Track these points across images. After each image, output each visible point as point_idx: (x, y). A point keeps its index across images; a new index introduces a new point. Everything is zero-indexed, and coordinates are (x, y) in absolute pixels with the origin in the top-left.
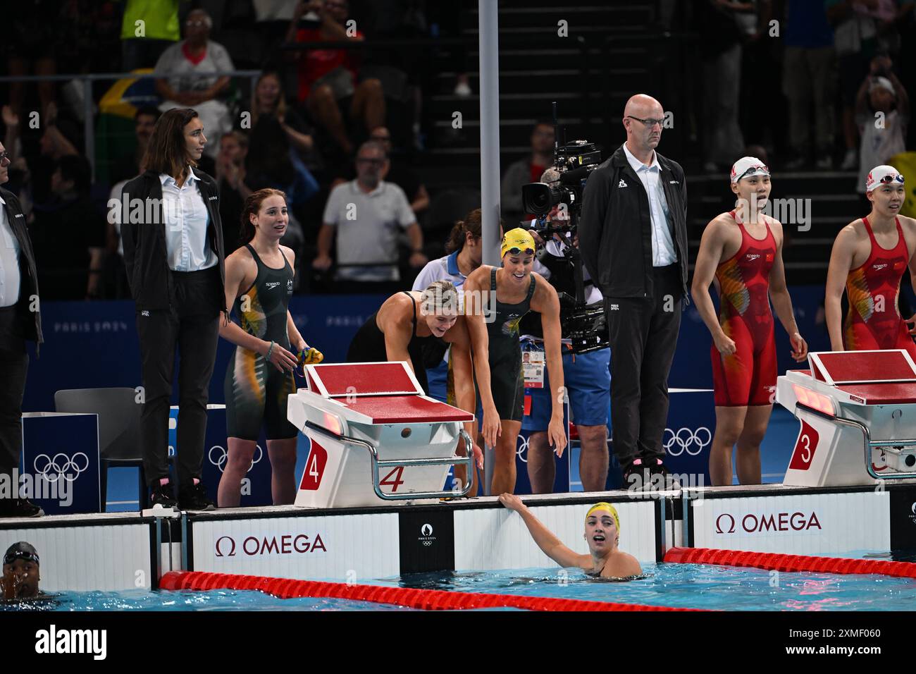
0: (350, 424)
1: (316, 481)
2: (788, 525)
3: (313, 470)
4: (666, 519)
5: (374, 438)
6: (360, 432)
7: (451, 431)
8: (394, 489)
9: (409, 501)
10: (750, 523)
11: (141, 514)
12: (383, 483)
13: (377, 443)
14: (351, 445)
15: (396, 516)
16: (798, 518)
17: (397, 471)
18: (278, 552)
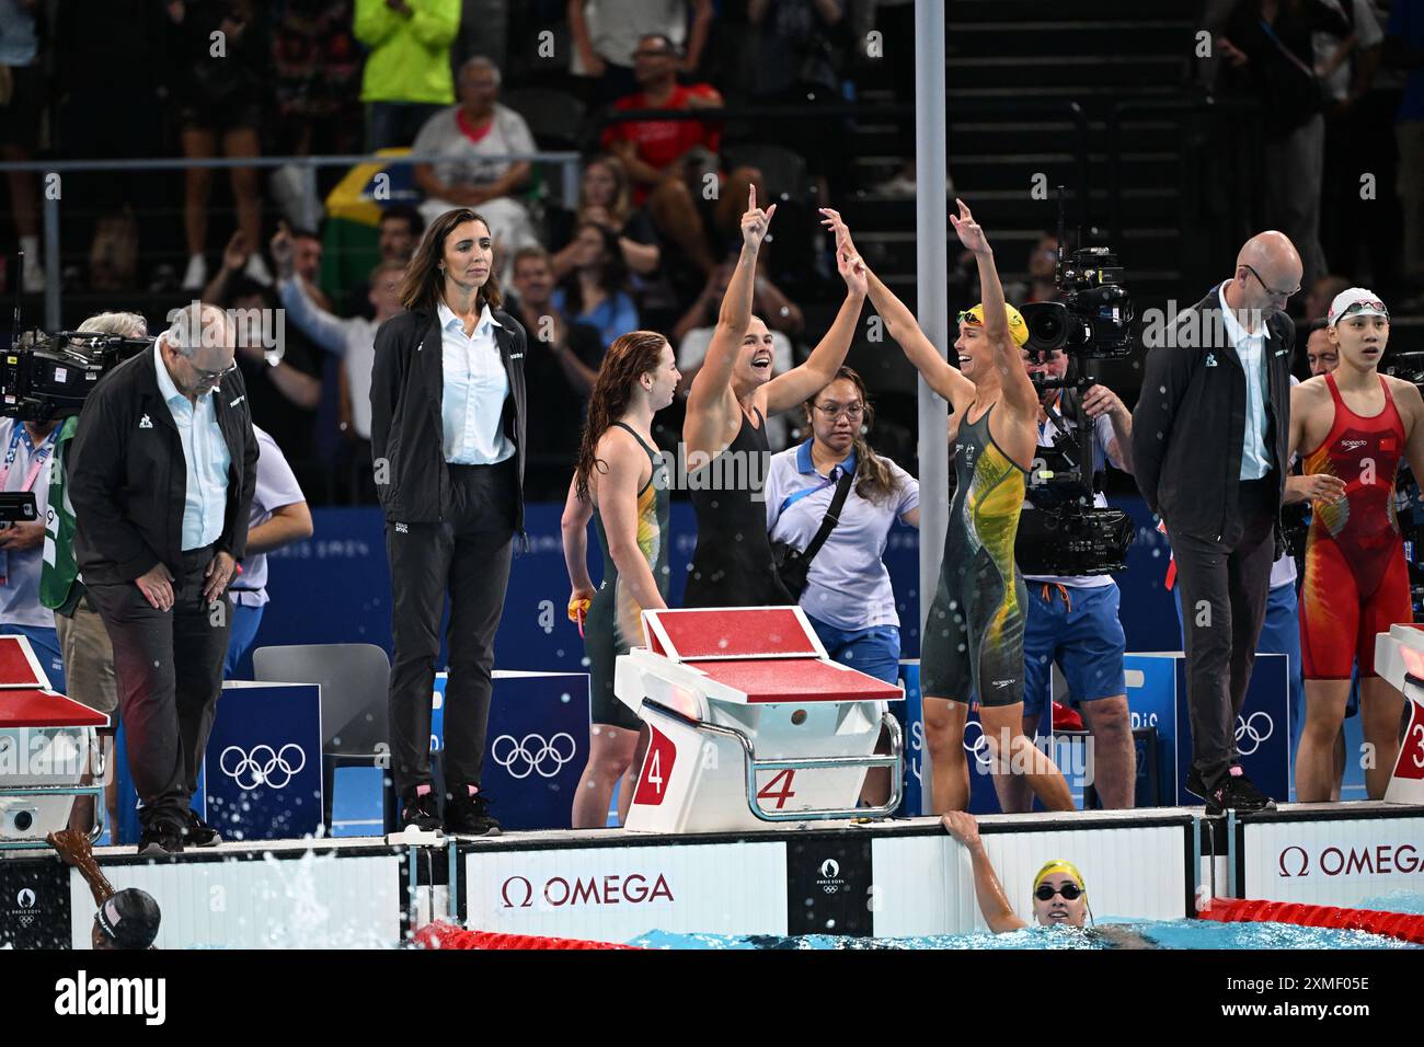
0: (712, 703)
1: (658, 791)
2: (1391, 865)
3: (654, 774)
4: (1202, 854)
5: (750, 724)
6: (724, 713)
7: (868, 714)
8: (780, 805)
9: (803, 823)
10: (1333, 861)
11: (386, 841)
12: (763, 795)
13: (753, 734)
14: (713, 737)
15: (782, 846)
16: (1407, 853)
17: (785, 776)
18: (598, 901)
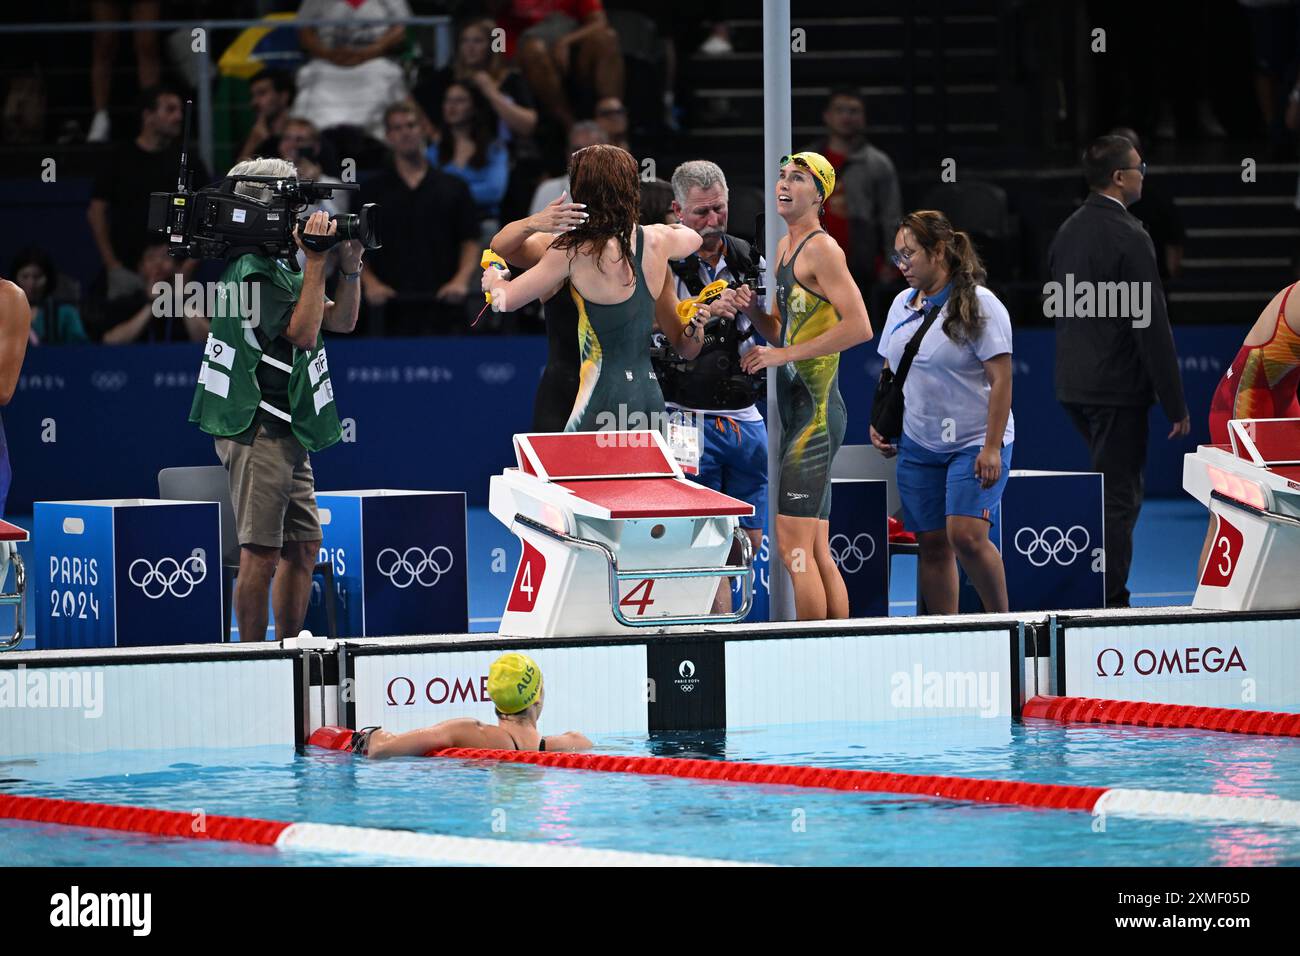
0: (579, 519)
1: (530, 599)
2: (1199, 665)
3: (526, 584)
4: (1027, 656)
5: (613, 537)
6: (589, 527)
7: (721, 528)
8: (641, 612)
9: (662, 628)
10: (1145, 662)
12: (625, 602)
13: (616, 546)
14: (580, 549)
15: (643, 649)
16: (1213, 655)
17: (646, 585)
18: (475, 700)
